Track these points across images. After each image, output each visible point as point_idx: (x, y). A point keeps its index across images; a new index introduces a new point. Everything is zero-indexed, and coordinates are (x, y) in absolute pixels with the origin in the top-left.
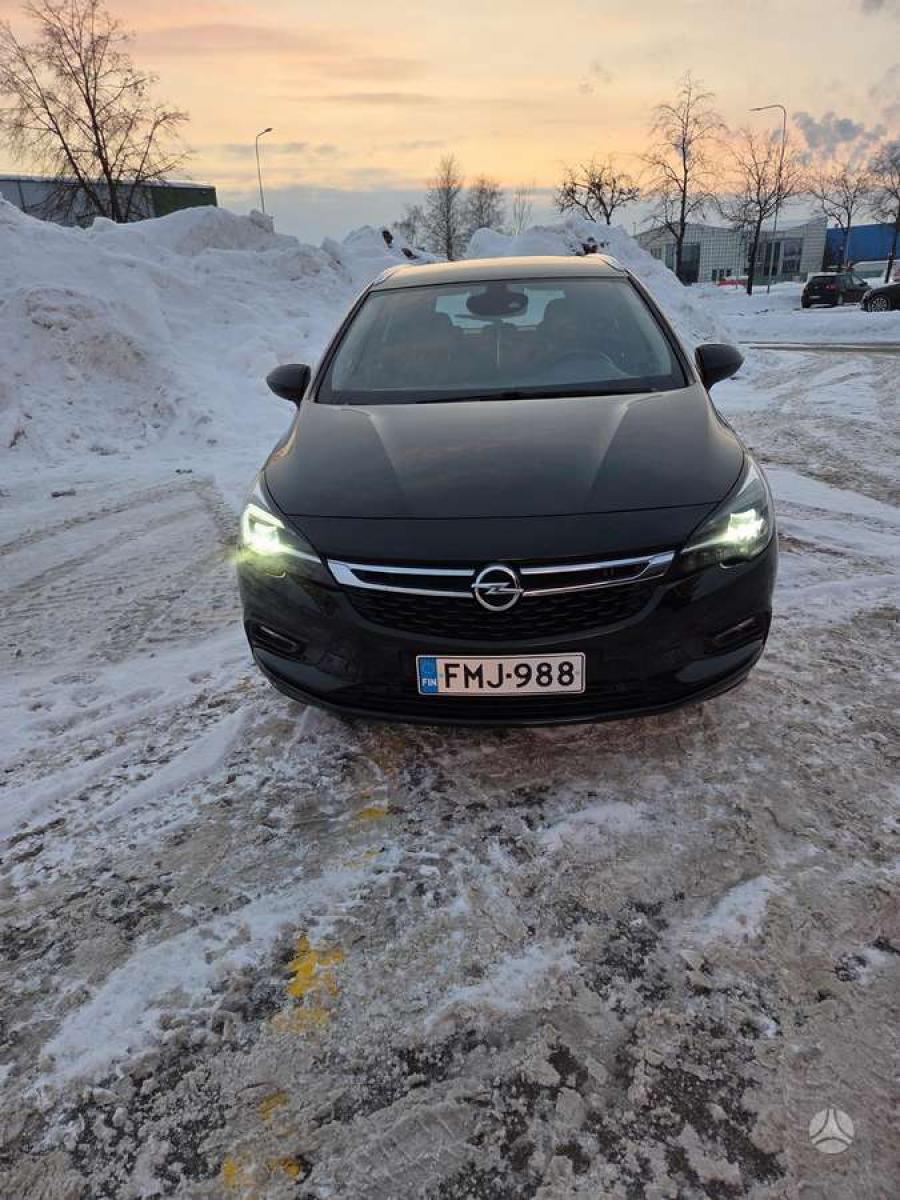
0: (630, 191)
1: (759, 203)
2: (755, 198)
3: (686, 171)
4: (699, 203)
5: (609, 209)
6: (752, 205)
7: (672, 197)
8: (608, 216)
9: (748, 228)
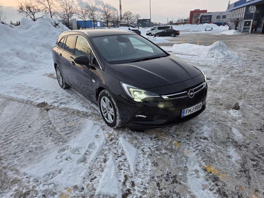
0: (38, 10)
1: (67, 15)
2: (66, 14)
3: (50, 6)
4: (54, 14)
5: (33, 13)
6: (66, 15)
7: (47, 12)
8: (34, 15)
9: (66, 20)
